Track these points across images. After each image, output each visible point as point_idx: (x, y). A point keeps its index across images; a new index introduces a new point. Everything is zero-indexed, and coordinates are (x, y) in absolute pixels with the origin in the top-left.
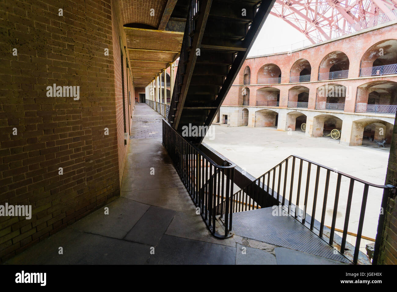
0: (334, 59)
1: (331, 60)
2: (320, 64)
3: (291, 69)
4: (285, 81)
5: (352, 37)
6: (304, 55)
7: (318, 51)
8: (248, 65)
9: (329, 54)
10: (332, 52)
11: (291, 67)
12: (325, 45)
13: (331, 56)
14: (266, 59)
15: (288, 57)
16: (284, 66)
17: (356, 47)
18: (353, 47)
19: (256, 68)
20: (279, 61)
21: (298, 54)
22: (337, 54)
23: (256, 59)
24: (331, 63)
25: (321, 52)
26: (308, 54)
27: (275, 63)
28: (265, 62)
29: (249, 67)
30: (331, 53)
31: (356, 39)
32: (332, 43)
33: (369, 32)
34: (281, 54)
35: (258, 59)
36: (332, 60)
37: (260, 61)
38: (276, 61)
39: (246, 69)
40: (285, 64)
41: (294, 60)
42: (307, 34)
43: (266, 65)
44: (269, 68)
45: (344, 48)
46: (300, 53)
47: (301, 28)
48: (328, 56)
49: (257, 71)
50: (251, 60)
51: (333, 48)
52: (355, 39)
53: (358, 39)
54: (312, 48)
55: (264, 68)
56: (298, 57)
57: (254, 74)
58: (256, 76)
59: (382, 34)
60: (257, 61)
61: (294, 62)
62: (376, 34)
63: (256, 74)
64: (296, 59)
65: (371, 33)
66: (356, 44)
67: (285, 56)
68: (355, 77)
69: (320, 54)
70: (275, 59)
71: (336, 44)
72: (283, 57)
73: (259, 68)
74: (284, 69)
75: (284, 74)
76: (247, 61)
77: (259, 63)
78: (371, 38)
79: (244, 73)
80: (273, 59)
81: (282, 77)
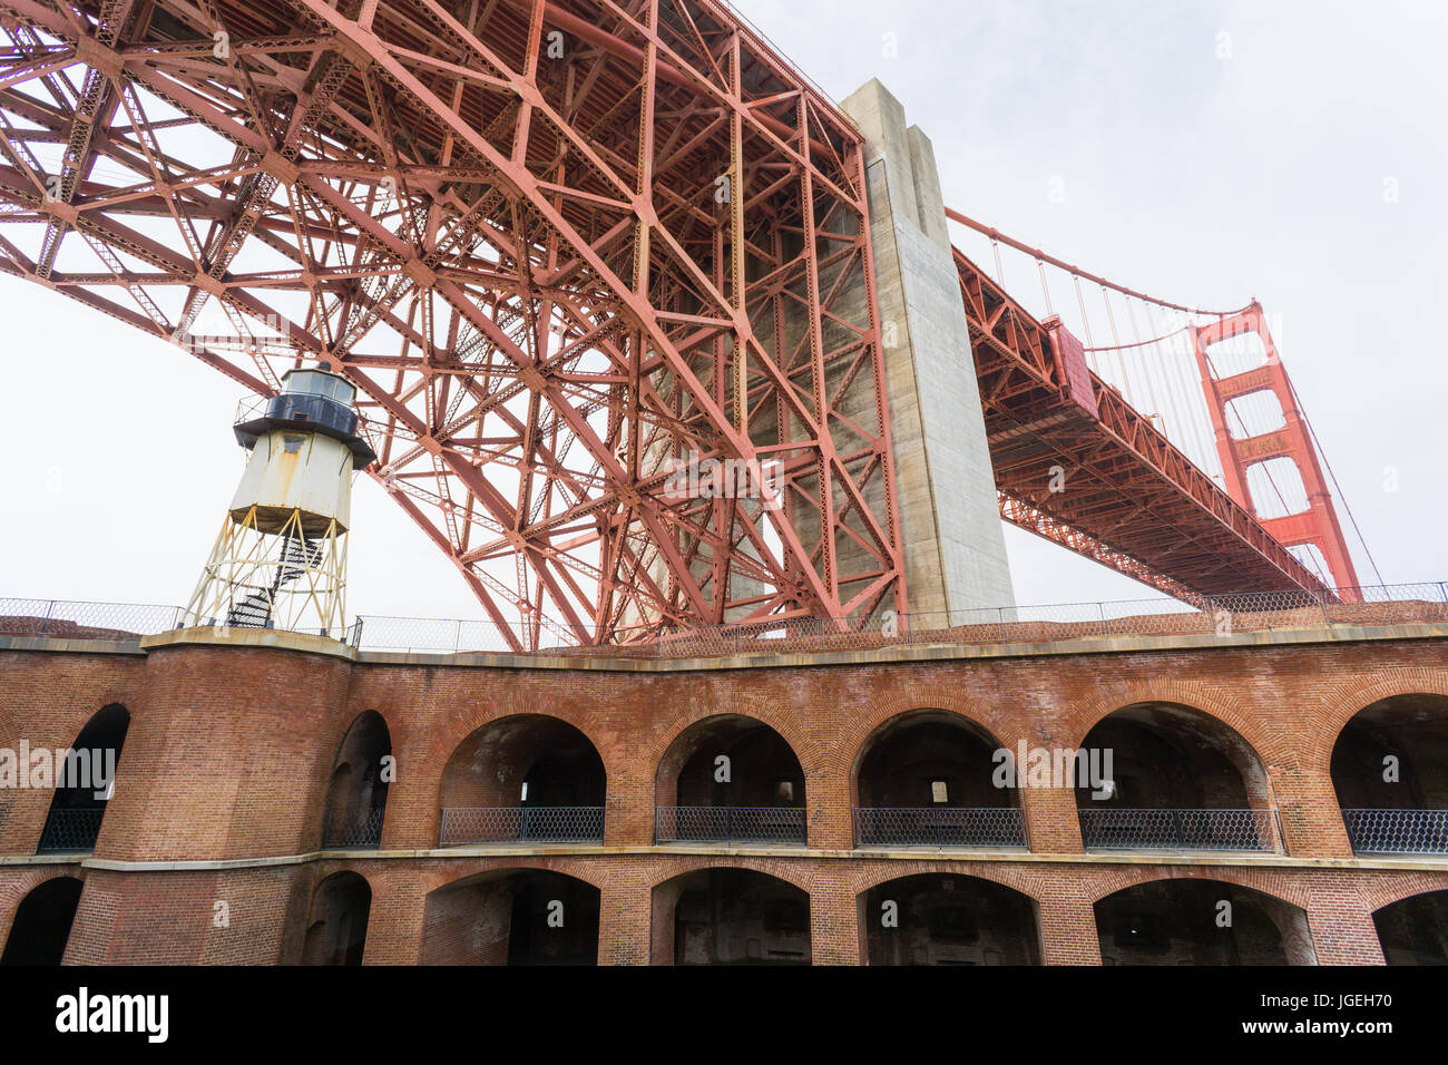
4: (631, 834)
6: (746, 695)
7: (835, 692)
8: (374, 703)
9: (898, 715)
11: (664, 749)
12: (868, 669)
14: (507, 684)
15: (641, 689)
16: (619, 740)
17: (1035, 707)
18: (1018, 703)
19: (437, 729)
20: (594, 705)
21: (709, 684)
23: (440, 674)
25: (852, 697)
26: (772, 697)
27: (567, 718)
29: (384, 724)
30: (907, 713)
31: (1024, 672)
33: (1077, 658)
34: (606, 672)
35: (457, 678)
37: (467, 691)
38: (570, 704)
40: (629, 728)
41: (684, 714)
42: (468, 565)
43: (508, 722)
45: (976, 700)
46: (716, 681)
49: (444, 756)
50: (406, 675)
51: (916, 694)
52: (1018, 672)
53: (1034, 674)
54: (795, 671)
56: (712, 702)
57: (420, 771)
58: (432, 791)
59: (1131, 675)
60: (444, 684)
61: (683, 723)
62: (1109, 673)
63: (435, 777)
64: (695, 710)
65: (1084, 661)
66: (1033, 694)
67: (625, 684)
68: (1069, 850)
69: (846, 708)
70: (569, 691)
71: (930, 676)
72: (618, 686)
73: (463, 737)
74: (621, 754)
75: (625, 785)
76: (369, 678)
77: (463, 702)
78: (1090, 680)
79: (336, 761)
80: (555, 689)
81: (612, 807)
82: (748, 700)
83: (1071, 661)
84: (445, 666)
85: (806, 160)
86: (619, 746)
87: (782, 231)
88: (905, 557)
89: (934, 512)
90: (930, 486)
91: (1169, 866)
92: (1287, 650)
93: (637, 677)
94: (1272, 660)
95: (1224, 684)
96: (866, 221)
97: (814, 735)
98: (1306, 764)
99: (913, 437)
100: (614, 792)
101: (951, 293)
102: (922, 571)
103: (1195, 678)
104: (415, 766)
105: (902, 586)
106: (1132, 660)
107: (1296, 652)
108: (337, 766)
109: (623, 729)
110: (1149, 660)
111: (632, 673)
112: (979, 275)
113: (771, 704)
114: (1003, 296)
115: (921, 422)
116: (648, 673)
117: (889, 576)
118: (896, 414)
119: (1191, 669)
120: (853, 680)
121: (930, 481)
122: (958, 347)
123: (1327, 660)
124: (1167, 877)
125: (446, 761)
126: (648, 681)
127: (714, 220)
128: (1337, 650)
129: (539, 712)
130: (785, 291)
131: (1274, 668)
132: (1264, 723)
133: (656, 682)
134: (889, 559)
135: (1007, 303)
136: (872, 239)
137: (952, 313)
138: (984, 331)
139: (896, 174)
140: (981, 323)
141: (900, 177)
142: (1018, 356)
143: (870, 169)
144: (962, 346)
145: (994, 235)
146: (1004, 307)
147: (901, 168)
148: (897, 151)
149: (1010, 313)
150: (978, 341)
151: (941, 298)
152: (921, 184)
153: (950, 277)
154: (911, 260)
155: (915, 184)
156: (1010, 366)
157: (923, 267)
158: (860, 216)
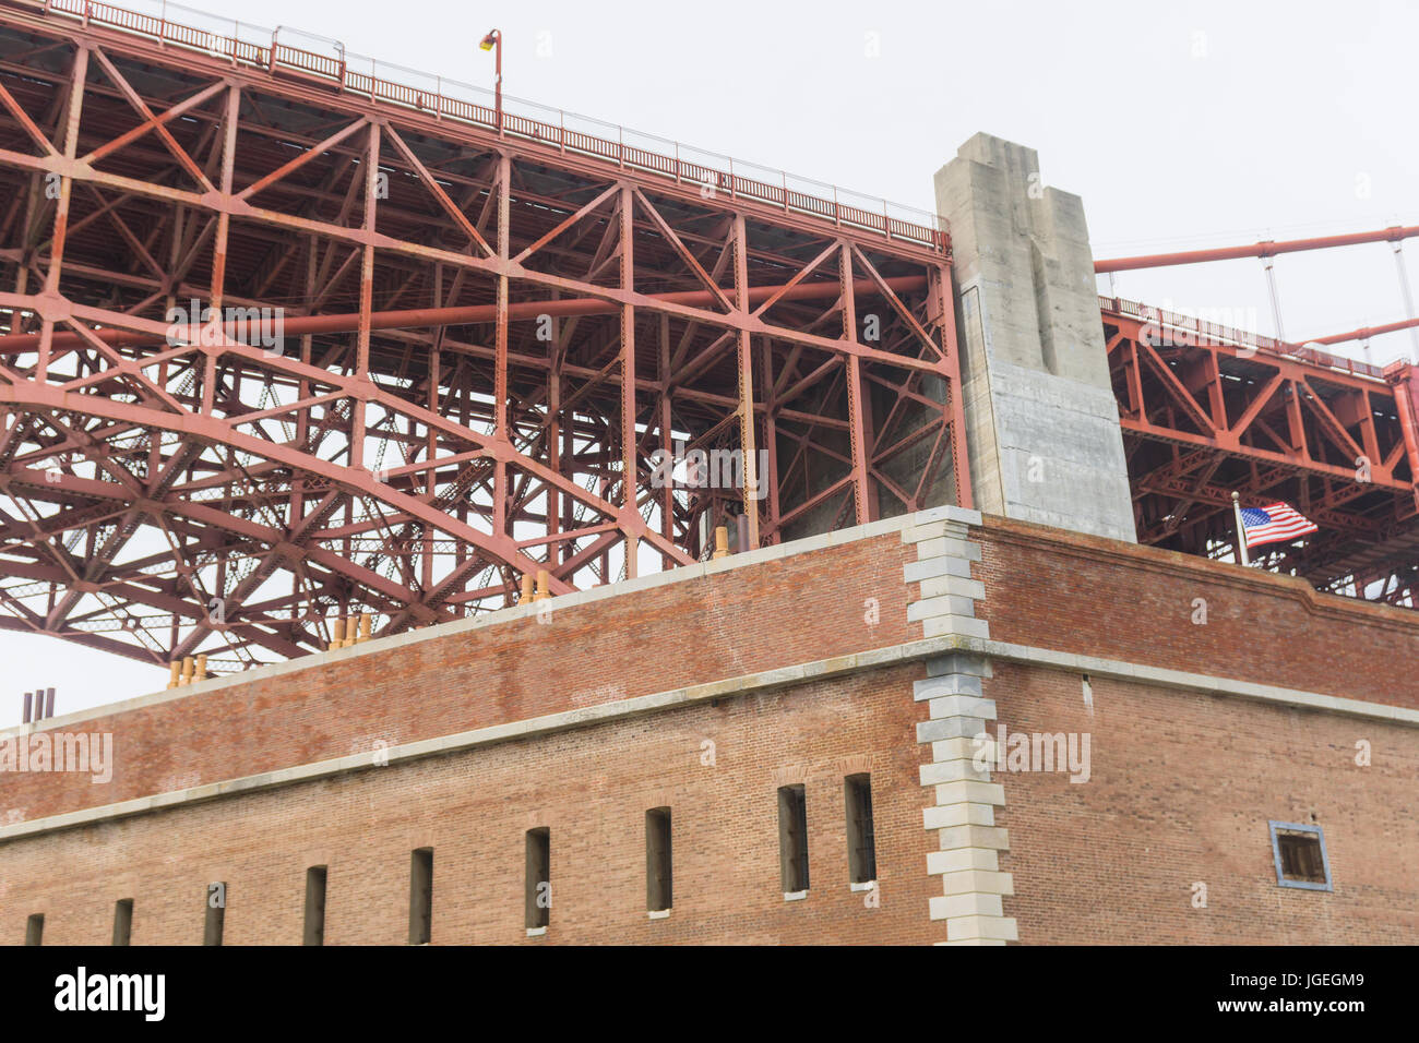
85: (851, 344)
96: (956, 386)
112: (1215, 351)
114: (1276, 364)
136: (966, 402)
137: (1098, 480)
138: (1220, 446)
139: (999, 301)
140: (1212, 435)
141: (1007, 300)
142: (1305, 461)
143: (964, 299)
144: (1113, 526)
145: (1265, 251)
146: (1277, 381)
147: (1010, 285)
148: (1003, 259)
149: (1293, 389)
150: (1220, 459)
151: (1074, 466)
152: (1049, 290)
153: (1099, 423)
154: (1018, 432)
155: (1039, 291)
156: (1298, 475)
157: (1040, 433)
158: (947, 379)
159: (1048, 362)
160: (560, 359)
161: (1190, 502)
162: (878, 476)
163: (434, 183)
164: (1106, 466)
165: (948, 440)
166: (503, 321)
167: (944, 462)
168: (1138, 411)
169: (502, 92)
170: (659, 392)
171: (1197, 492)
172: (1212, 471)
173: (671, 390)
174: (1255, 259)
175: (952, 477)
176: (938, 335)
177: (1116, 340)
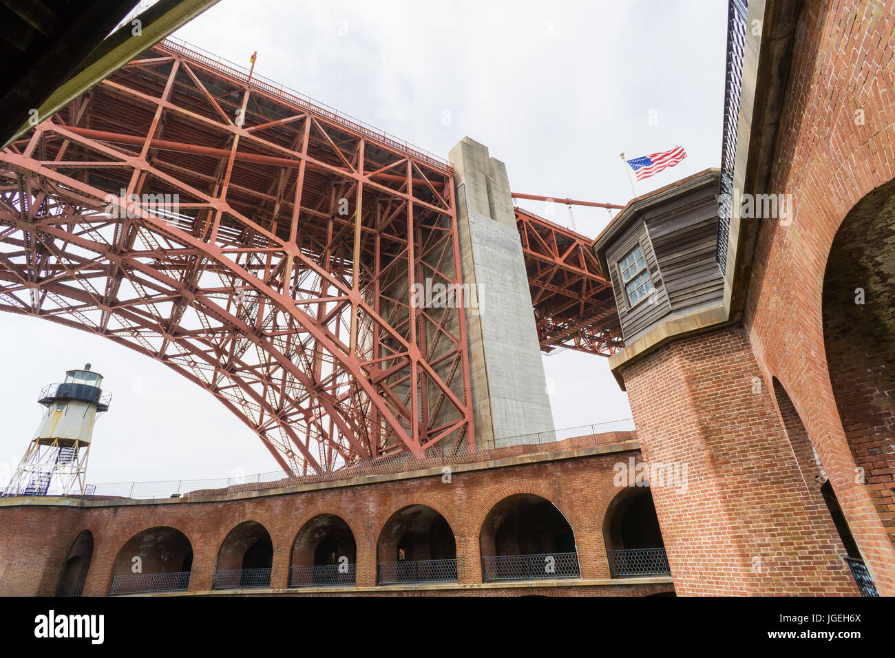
0: (324, 527)
1: (317, 530)
2: (295, 541)
3: (221, 547)
4: (201, 585)
5: (358, 488)
6: (257, 511)
7: (291, 507)
8: (89, 526)
9: (314, 518)
10: (321, 515)
11: (221, 540)
12: (305, 494)
13: (317, 522)
14: (151, 512)
15: (216, 510)
16: (202, 537)
17: (367, 510)
18: (360, 509)
19: (116, 537)
20: (192, 520)
21: (244, 506)
22: (329, 518)
23: (121, 510)
24: (317, 536)
25: (297, 510)
26: (267, 511)
27: (178, 527)
28: (147, 523)
29: (92, 536)
30: (317, 517)
31: (365, 492)
32: (321, 493)
33: (387, 483)
34: (199, 503)
35: (128, 511)
36: (321, 530)
37: (132, 517)
38: (181, 521)
39: (78, 541)
40: (208, 531)
41: (232, 522)
42: (262, 432)
43: (149, 531)
44: (157, 537)
45: (344, 508)
46: (247, 504)
47: (250, 418)
48: (311, 521)
49: (117, 549)
50: (105, 512)
51: (322, 506)
52: (363, 492)
53: (369, 493)
54: (277, 497)
55: (143, 538)
56: (244, 515)
57: (105, 558)
58: (109, 568)
59: (407, 491)
60: (123, 515)
61: (231, 527)
62: (398, 490)
63: (111, 560)
64: (237, 519)
65: (389, 485)
66: (367, 504)
67: (209, 508)
68: (370, 585)
69: (294, 515)
70: (180, 514)
71: (329, 496)
72: (204, 510)
73: (127, 540)
74: (201, 544)
75: (202, 560)
76: (88, 514)
77: (129, 523)
78: (390, 495)
79: (68, 555)
80: (174, 513)
81: (194, 571)
82: (257, 513)
83: (384, 485)
84: (123, 506)
85: (409, 196)
86: (202, 540)
87: (420, 227)
88: (474, 411)
89: (488, 383)
90: (486, 368)
91: (407, 591)
92: (471, 473)
93: (215, 504)
94: (464, 480)
95: (443, 494)
96: (455, 220)
97: (280, 530)
98: (470, 534)
99: (478, 340)
100: (196, 564)
101: (513, 250)
102: (483, 418)
103: (432, 491)
104: (103, 556)
105: (471, 428)
106: (409, 483)
107: (474, 475)
108: (69, 558)
109: (204, 532)
110: (415, 483)
111: (213, 502)
112: (553, 230)
113: (266, 515)
114: (574, 238)
115: (481, 331)
116: (220, 502)
117: (462, 423)
118: (471, 326)
119: (431, 486)
120: (299, 500)
121: (485, 365)
122: (516, 281)
123: (486, 479)
124: (406, 596)
125: (117, 552)
126: (220, 506)
127: (374, 231)
128: (491, 473)
129: (165, 525)
130: (422, 261)
131: (464, 483)
132: (456, 513)
133: (224, 506)
134: (462, 413)
135: (578, 241)
136: (459, 228)
137: (513, 261)
138: (557, 262)
139: (473, 190)
140: (554, 258)
141: (476, 190)
142: (586, 272)
143: (459, 190)
144: (520, 280)
145: (568, 202)
146: (575, 244)
147: (477, 185)
148: (474, 176)
149: (581, 247)
150: (556, 269)
151: (504, 255)
152: (493, 191)
153: (513, 240)
154: (480, 238)
155: (489, 192)
156: (583, 278)
157: (489, 240)
158: (451, 217)
159: (493, 216)
160: (280, 197)
161: (543, 289)
162: (423, 262)
163: (215, 102)
164: (516, 257)
165: (451, 243)
166: (232, 159)
167: (449, 254)
168: (527, 246)
169: (253, 71)
170: (328, 218)
171: (546, 285)
172: (552, 276)
173: (333, 218)
174: (564, 204)
175: (453, 259)
176: (448, 202)
177: (518, 220)
